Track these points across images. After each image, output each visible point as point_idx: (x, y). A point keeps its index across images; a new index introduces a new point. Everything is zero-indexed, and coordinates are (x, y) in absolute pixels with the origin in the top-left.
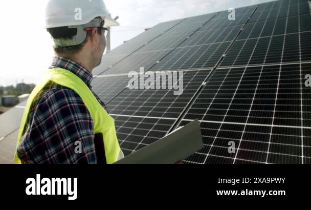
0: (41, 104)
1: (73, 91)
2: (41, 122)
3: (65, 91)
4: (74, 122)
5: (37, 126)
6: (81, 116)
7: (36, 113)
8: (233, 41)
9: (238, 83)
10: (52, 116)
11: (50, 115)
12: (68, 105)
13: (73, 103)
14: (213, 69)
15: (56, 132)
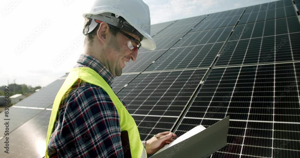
0: (71, 102)
1: (101, 88)
2: (71, 120)
3: (94, 89)
4: (104, 119)
5: (68, 124)
6: (110, 113)
7: (67, 111)
8: (225, 42)
9: (235, 82)
10: (82, 113)
11: (80, 112)
12: (98, 102)
13: (102, 100)
14: (209, 68)
15: (87, 129)
